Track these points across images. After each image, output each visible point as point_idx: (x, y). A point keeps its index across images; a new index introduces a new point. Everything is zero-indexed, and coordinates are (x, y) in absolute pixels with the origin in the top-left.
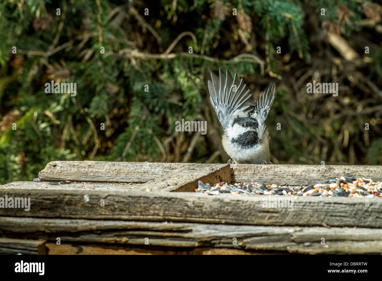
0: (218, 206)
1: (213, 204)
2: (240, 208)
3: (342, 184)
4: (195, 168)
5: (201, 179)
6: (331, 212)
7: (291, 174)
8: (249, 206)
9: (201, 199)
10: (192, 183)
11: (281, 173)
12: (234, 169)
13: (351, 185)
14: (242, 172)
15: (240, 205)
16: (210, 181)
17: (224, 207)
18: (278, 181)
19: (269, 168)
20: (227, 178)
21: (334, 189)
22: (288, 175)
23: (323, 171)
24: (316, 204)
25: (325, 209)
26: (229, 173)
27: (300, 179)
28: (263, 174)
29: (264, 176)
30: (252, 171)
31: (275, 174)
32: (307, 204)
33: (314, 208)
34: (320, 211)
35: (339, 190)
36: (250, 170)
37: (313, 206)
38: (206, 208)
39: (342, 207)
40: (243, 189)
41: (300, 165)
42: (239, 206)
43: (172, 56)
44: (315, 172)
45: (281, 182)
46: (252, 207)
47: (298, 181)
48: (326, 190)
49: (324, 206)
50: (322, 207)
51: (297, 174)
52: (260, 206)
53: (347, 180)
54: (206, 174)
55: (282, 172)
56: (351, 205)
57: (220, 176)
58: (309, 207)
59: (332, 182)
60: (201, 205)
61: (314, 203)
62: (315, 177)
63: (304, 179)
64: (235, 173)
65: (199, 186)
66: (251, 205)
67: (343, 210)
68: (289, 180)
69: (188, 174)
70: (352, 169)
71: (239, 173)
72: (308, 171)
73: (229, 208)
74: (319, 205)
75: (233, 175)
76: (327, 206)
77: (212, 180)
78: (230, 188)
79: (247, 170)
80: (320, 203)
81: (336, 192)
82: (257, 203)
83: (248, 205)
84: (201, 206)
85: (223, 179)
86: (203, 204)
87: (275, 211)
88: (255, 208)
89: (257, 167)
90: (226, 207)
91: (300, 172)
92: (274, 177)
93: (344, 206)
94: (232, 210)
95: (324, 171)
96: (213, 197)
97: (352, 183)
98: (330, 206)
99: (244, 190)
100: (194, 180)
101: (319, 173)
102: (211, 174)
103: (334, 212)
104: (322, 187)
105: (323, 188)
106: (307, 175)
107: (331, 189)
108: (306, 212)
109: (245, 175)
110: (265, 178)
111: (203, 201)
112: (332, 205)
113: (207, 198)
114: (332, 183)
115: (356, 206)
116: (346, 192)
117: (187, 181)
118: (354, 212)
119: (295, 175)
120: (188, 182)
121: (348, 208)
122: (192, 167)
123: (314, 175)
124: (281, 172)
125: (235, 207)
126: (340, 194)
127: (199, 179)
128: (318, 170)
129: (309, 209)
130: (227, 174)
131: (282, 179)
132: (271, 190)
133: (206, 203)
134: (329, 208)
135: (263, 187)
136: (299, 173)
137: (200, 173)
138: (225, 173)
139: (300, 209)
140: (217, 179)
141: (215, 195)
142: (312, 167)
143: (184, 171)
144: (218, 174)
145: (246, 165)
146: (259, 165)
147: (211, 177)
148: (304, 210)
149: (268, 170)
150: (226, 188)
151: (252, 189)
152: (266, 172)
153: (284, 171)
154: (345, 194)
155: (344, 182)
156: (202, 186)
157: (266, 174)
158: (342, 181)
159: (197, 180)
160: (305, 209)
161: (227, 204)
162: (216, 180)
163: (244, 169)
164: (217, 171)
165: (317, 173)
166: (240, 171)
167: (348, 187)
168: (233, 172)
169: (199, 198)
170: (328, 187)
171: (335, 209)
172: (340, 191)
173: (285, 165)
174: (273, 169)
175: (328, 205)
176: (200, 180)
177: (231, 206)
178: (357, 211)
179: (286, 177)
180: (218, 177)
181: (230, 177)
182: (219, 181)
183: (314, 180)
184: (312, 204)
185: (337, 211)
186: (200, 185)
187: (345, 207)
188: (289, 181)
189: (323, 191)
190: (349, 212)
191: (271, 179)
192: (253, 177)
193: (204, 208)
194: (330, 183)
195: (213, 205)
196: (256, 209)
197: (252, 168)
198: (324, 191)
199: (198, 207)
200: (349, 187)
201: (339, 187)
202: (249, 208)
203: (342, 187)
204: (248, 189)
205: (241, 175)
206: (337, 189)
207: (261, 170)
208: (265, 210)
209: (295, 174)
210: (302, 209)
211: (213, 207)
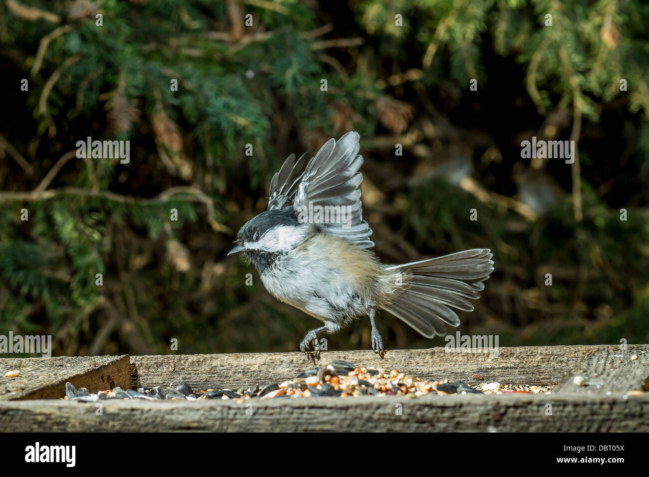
0: (95, 421)
1: (85, 417)
2: (137, 424)
3: (327, 378)
4: (64, 365)
5: (71, 380)
6: (305, 423)
7: (242, 371)
8: (153, 419)
9: (63, 410)
10: (53, 387)
11: (222, 368)
12: (137, 365)
13: (345, 379)
14: (152, 370)
15: (136, 417)
16: (91, 384)
17: (108, 423)
18: (218, 383)
19: (201, 360)
20: (125, 381)
21: (315, 386)
22: (235, 372)
23: (299, 362)
24: (278, 410)
25: (294, 419)
26: (129, 372)
27: (259, 377)
28: (190, 372)
29: (193, 375)
30: (170, 367)
31: (212, 371)
32: (261, 411)
33: (274, 417)
34: (285, 423)
35: (323, 387)
36: (167, 366)
37: (271, 414)
38: (74, 426)
39: (325, 414)
40: (148, 394)
41: (256, 354)
42: (135, 420)
43: (49, 195)
44: (284, 364)
45: (224, 385)
46: (159, 420)
47: (255, 383)
48: (299, 390)
49: (292, 413)
50: (287, 416)
51: (252, 369)
52: (173, 417)
53: (338, 370)
54: (82, 373)
55: (225, 368)
56: (342, 408)
57: (110, 376)
58: (265, 417)
59: (310, 373)
60: (63, 420)
61: (273, 408)
62: (285, 374)
63: (265, 378)
64: (139, 371)
65: (67, 393)
66: (156, 417)
67: (326, 418)
68: (238, 380)
69: (49, 373)
70: (351, 357)
71: (147, 371)
72: (273, 362)
73: (116, 423)
74: (283, 412)
75: (135, 376)
76: (298, 413)
77: (93, 383)
78: (124, 394)
79: (161, 365)
80: (283, 408)
81: (316, 391)
82: (168, 412)
83: (151, 418)
84: (64, 423)
85: (116, 382)
86: (68, 418)
87: (202, 425)
88: (165, 422)
89: (180, 360)
90: (111, 423)
91: (257, 366)
92: (211, 377)
93: (328, 411)
94: (121, 428)
95: (301, 361)
96: (87, 405)
97: (346, 374)
98: (302, 413)
99: (150, 396)
100: (58, 382)
101: (291, 365)
102: (91, 372)
103: (310, 424)
104: (292, 386)
105: (294, 386)
106: (270, 370)
107: (309, 387)
108: (259, 426)
109: (158, 375)
110: (194, 378)
111: (67, 413)
112: (306, 410)
113: (75, 408)
114: (309, 376)
115: (350, 411)
116: (335, 391)
117: (44, 384)
118: (347, 422)
119: (248, 372)
120: (46, 385)
121: (335, 416)
122: (58, 363)
123: (283, 370)
124: (223, 366)
125: (127, 423)
126: (323, 394)
127: (66, 381)
128: (290, 360)
129: (265, 420)
130: (124, 373)
131: (226, 379)
132: (202, 396)
133: (72, 416)
134: (300, 416)
135: (185, 390)
136: (255, 368)
137: (70, 371)
138: (119, 371)
139: (247, 421)
140: (103, 381)
141: (91, 402)
142: (279, 357)
143: (42, 369)
144: (105, 373)
145: (160, 356)
146: (183, 356)
147: (92, 378)
148: (254, 422)
149: (199, 365)
150: (116, 394)
151: (166, 395)
152: (195, 369)
153: (229, 364)
154: (332, 392)
155: (331, 373)
156: (73, 392)
157: (197, 372)
158: (327, 372)
159: (63, 382)
160: (257, 419)
161: (111, 417)
162: (102, 383)
163: (155, 363)
164: (104, 366)
165: (288, 366)
166: (148, 368)
167: (339, 382)
168: (136, 370)
169: (60, 408)
170: (303, 383)
171: (312, 419)
172: (324, 389)
173: (230, 355)
174: (208, 362)
175: (299, 411)
176: (69, 382)
177: (119, 420)
178: (352, 421)
179: (232, 375)
180: (106, 378)
181: (131, 381)
182: (108, 385)
183: (283, 379)
184: (268, 411)
185: (315, 421)
186: (69, 390)
187: (330, 414)
188: (238, 382)
189: (294, 393)
190: (338, 422)
191: (204, 380)
192: (173, 378)
193: (70, 425)
194: (306, 377)
195: (87, 420)
196: (166, 424)
197: (170, 361)
198: (297, 392)
199: (58, 424)
200: (341, 382)
201: (321, 382)
202: (153, 422)
203: (328, 383)
204: (157, 394)
205: (150, 375)
206: (319, 387)
207: (187, 364)
208: (184, 425)
209: (249, 369)
210: (251, 419)
211: (87, 423)
